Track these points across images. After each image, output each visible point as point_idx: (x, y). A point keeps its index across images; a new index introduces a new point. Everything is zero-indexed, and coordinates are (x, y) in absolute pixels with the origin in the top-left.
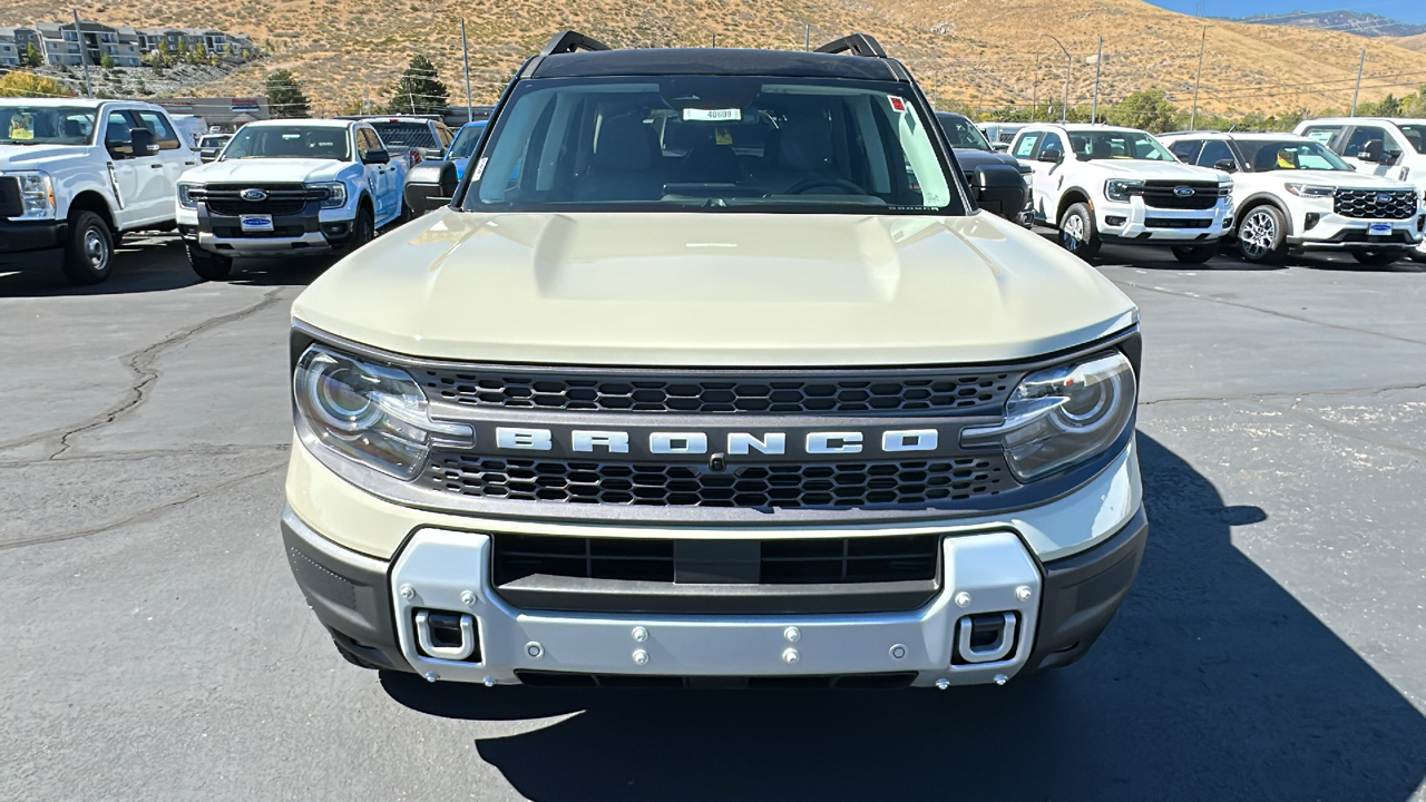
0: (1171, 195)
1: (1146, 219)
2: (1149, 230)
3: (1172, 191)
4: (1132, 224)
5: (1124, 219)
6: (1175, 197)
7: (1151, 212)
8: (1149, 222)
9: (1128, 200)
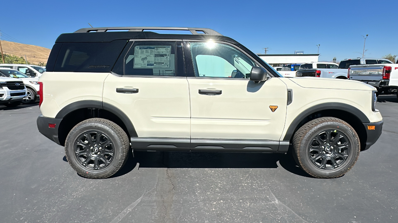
0: (14, 86)
1: (11, 94)
2: (12, 97)
3: (15, 85)
4: (6, 96)
5: (3, 95)
6: (16, 86)
7: (12, 91)
8: (12, 95)
9: (2, 88)
